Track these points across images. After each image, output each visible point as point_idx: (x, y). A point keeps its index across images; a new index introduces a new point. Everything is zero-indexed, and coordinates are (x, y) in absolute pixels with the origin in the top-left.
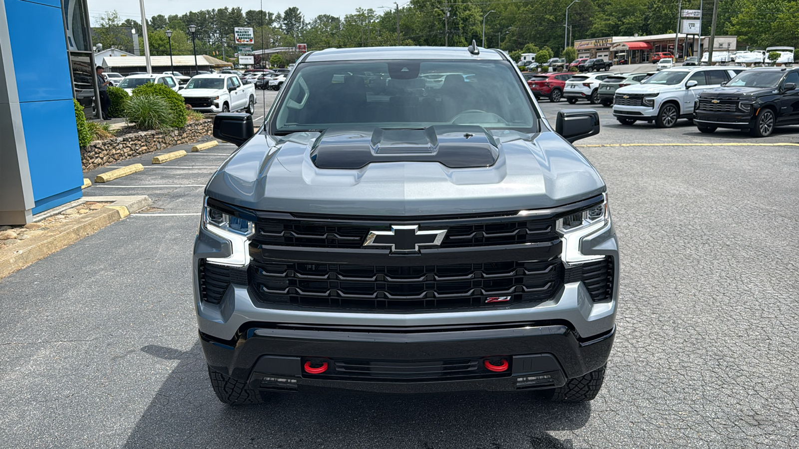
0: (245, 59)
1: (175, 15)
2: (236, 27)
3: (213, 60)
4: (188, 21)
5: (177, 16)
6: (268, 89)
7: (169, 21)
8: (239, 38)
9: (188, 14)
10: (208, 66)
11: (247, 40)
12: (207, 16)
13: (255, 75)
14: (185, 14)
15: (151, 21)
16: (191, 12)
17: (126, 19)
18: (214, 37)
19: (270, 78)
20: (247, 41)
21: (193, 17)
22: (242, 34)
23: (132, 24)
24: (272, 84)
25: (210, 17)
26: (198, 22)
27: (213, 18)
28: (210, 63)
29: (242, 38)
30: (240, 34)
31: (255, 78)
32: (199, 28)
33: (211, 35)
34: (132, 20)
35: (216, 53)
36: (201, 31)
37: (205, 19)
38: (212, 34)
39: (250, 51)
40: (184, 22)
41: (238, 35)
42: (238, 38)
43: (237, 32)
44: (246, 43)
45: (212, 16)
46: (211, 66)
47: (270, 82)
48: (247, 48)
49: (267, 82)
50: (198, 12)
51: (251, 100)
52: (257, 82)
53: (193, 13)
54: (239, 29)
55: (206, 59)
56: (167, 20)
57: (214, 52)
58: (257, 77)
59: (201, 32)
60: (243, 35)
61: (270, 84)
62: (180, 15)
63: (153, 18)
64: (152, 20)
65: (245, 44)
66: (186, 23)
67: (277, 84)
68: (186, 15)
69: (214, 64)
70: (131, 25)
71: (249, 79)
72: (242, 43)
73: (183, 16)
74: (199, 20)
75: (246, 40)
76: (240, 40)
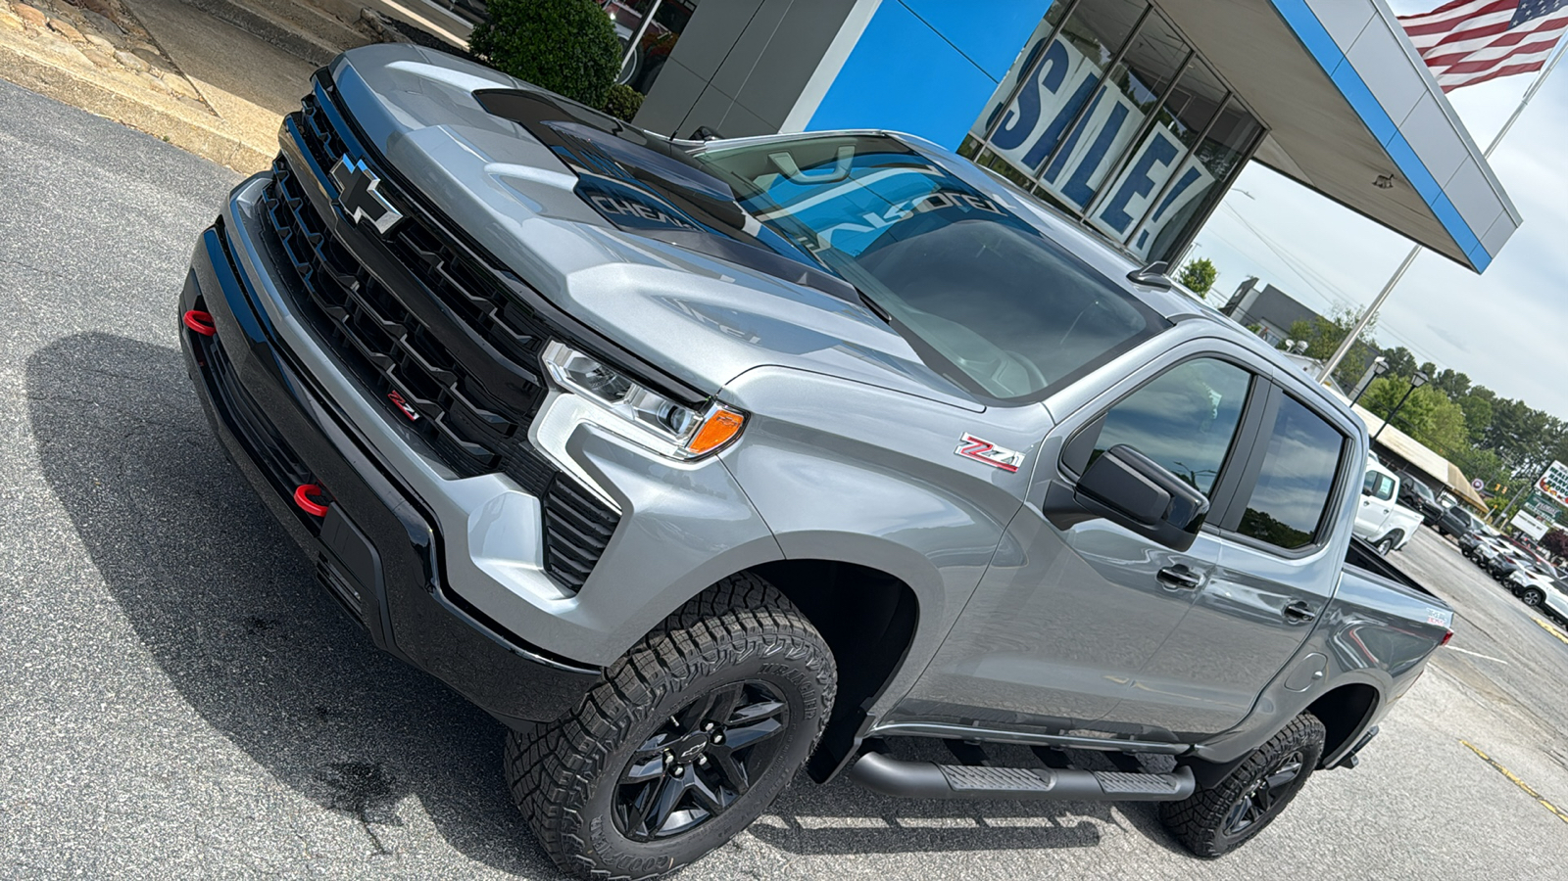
0: (1529, 522)
1: (1490, 390)
2: (1559, 460)
3: (1461, 479)
4: (1503, 413)
5: (1493, 394)
6: (1502, 584)
7: (1471, 393)
8: (1549, 482)
9: (1514, 403)
10: (1442, 483)
11: (1562, 495)
12: (1547, 427)
13: (1502, 545)
14: (1508, 399)
15: (1439, 373)
16: (1521, 403)
17: (1400, 346)
18: (1530, 467)
19: (1522, 567)
20: (1559, 497)
21: (1518, 413)
22: (1560, 478)
23: (1405, 359)
24: (1516, 579)
25: (1549, 433)
26: (1521, 423)
27: (1554, 437)
28: (1449, 480)
29: (1554, 485)
30: (1556, 476)
31: (1496, 550)
32: (1516, 436)
33: (1527, 460)
34: (1409, 354)
35: (1501, 489)
36: (1513, 442)
37: (1538, 429)
38: (1531, 460)
39: (1551, 515)
40: (1495, 410)
41: (1552, 476)
42: (1546, 481)
43: (1553, 469)
44: (1554, 497)
45: (1554, 433)
46: (1446, 486)
47: (1516, 573)
48: (1548, 507)
49: (1511, 571)
50: (1535, 411)
51: (1392, 536)
52: (1494, 558)
53: (1525, 407)
54: (1562, 468)
55: (1450, 471)
56: (1470, 390)
57: (1499, 486)
58: (1502, 550)
59: (1512, 445)
60: (1560, 482)
61: (1512, 576)
62: (1498, 396)
63: (1448, 373)
64: (1443, 373)
65: (1550, 499)
66: (1497, 414)
67: (1525, 585)
68: (1509, 402)
69: (1453, 488)
70: (1402, 359)
71: (1485, 544)
72: (1548, 493)
73: (1503, 400)
74: (1525, 423)
75: (1559, 493)
76: (1547, 486)
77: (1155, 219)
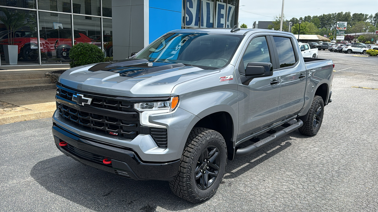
0: (340, 37)
1: (316, 16)
2: (338, 21)
3: (321, 37)
4: (321, 19)
5: (317, 16)
6: (342, 53)
8: (339, 27)
9: (322, 15)
10: (318, 40)
11: (343, 28)
12: (332, 16)
13: (337, 45)
14: (321, 15)
15: (304, 18)
16: (324, 14)
17: (292, 18)
18: (333, 26)
19: (344, 47)
20: (343, 29)
21: (324, 17)
22: (340, 25)
23: (295, 20)
24: (344, 50)
25: (333, 17)
26: (327, 19)
27: (335, 17)
28: (319, 39)
29: (340, 27)
30: (339, 25)
31: (336, 47)
32: (327, 22)
34: (295, 18)
36: (327, 23)
37: (330, 18)
38: (333, 25)
39: (343, 33)
41: (338, 25)
42: (338, 27)
43: (338, 24)
44: (342, 29)
46: (319, 40)
47: (343, 49)
48: (342, 32)
49: (342, 49)
50: (328, 14)
51: (314, 56)
52: (337, 49)
53: (325, 15)
54: (339, 23)
55: (318, 37)
56: (312, 18)
57: (329, 34)
58: (338, 46)
59: (327, 24)
60: (341, 25)
61: (343, 50)
62: (318, 16)
66: (320, 20)
67: (346, 50)
68: (321, 16)
69: (320, 39)
71: (334, 47)
73: (320, 16)
74: (327, 18)
75: (342, 28)
76: (339, 28)
77: (228, 21)
